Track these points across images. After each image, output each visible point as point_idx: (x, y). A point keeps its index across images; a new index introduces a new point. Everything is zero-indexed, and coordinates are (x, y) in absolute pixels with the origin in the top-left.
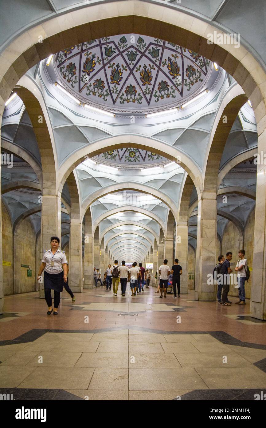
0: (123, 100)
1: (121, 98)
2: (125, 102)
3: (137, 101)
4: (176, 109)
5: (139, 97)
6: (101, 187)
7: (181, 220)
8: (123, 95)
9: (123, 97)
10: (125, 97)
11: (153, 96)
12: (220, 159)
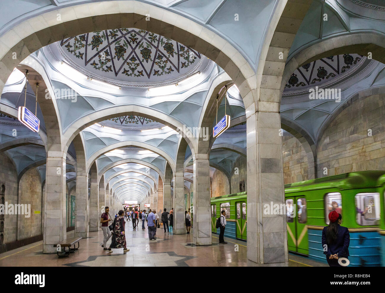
0: (127, 122)
1: (126, 121)
2: (128, 123)
3: (135, 123)
4: (158, 129)
5: (136, 121)
6: (112, 161)
7: (166, 182)
8: (127, 119)
9: (127, 120)
10: (128, 120)
11: (145, 121)
12: (184, 155)
